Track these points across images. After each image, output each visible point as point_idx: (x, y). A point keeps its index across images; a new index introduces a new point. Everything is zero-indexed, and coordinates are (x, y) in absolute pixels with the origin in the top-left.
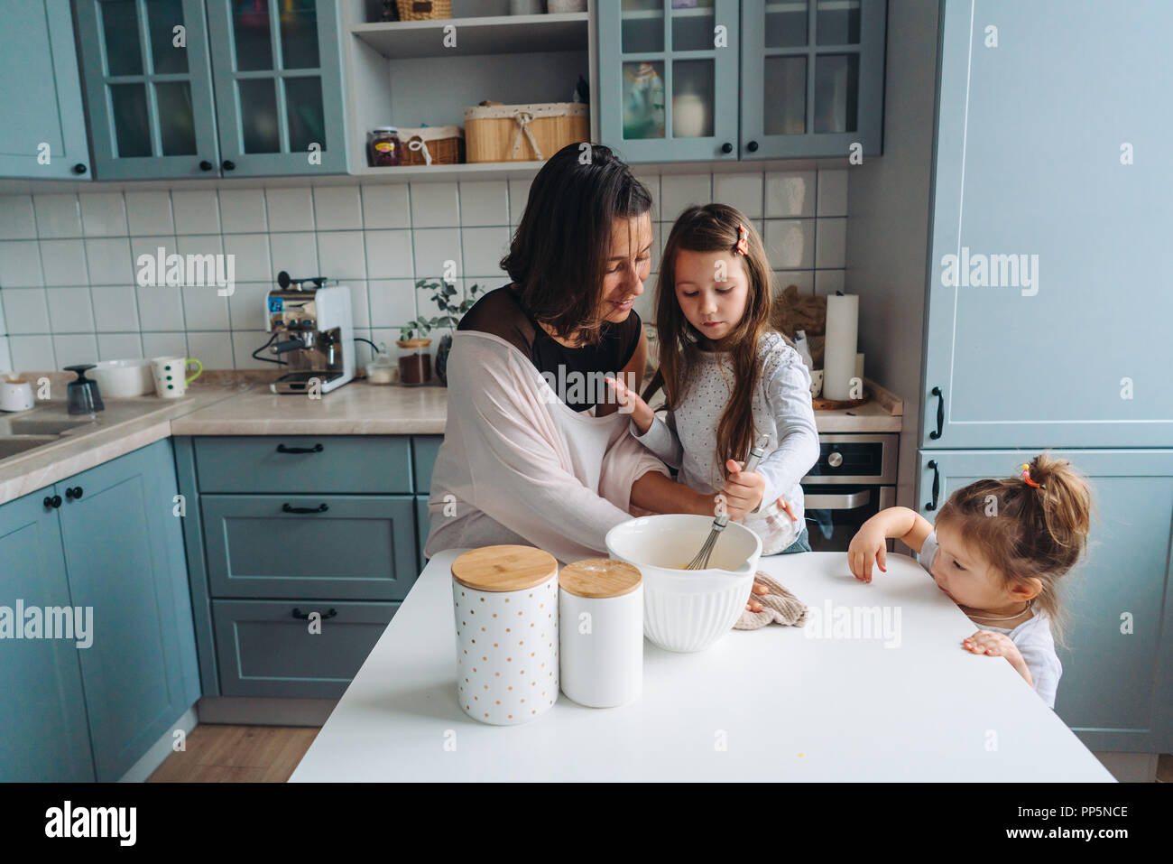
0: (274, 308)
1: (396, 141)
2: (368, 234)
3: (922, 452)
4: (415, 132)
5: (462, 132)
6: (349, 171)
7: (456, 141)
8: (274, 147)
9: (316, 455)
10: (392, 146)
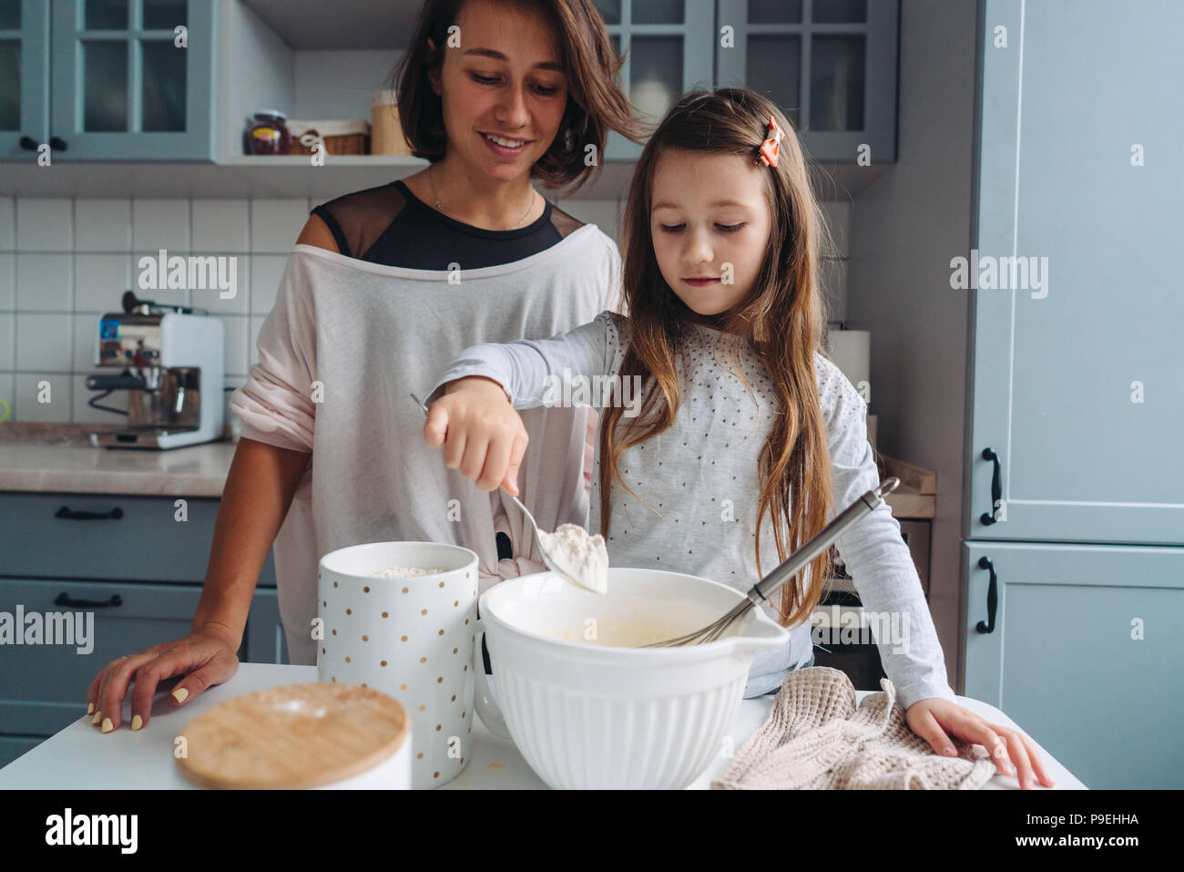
0: (107, 334)
1: (284, 132)
2: (256, 259)
3: (972, 545)
4: (311, 125)
5: (369, 128)
6: (213, 157)
7: (362, 139)
8: (120, 126)
9: (114, 523)
10: (276, 135)
